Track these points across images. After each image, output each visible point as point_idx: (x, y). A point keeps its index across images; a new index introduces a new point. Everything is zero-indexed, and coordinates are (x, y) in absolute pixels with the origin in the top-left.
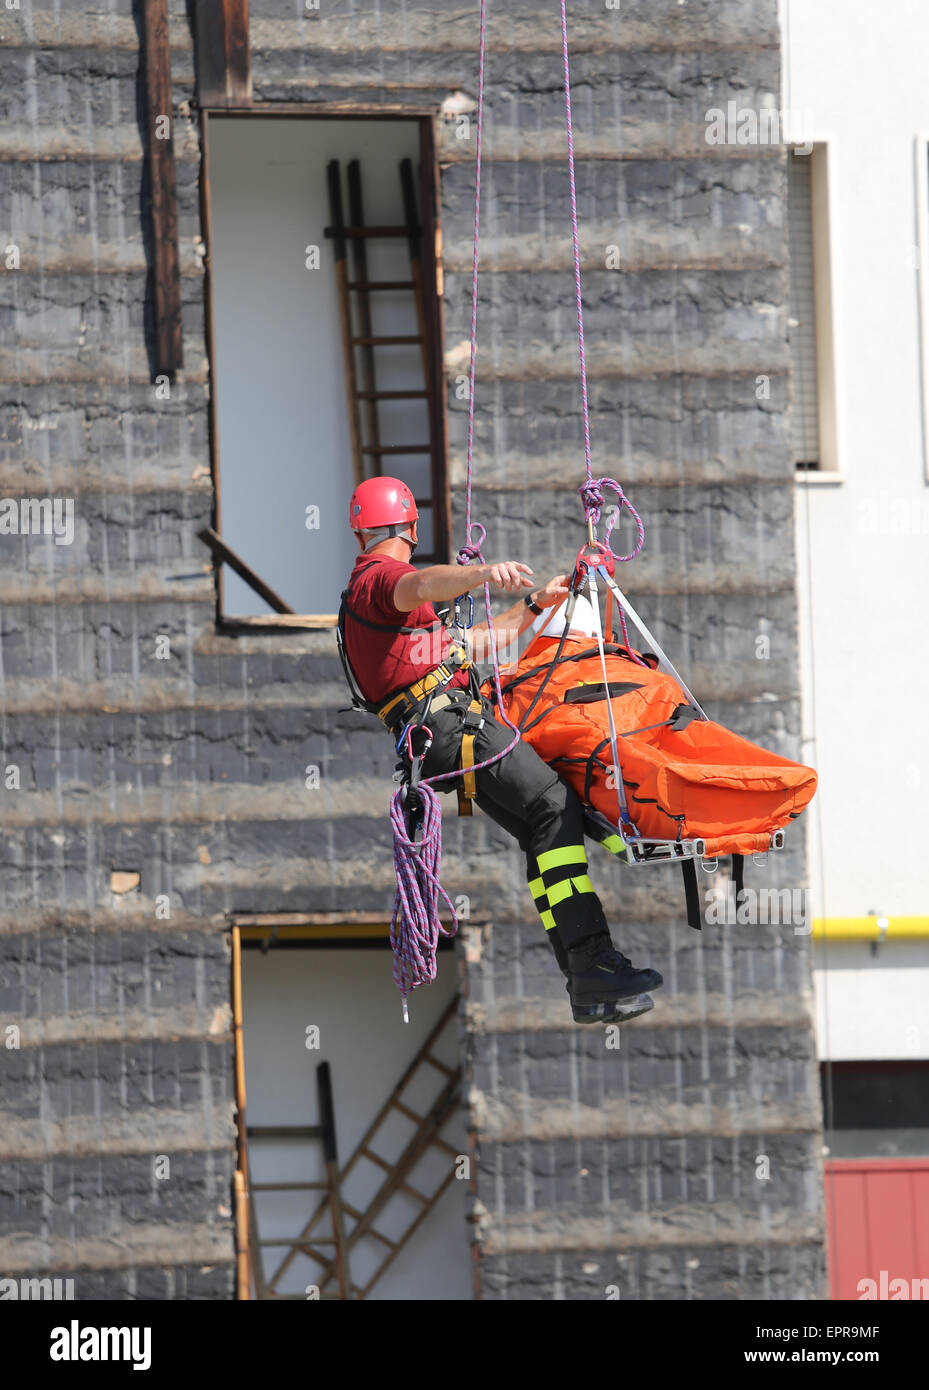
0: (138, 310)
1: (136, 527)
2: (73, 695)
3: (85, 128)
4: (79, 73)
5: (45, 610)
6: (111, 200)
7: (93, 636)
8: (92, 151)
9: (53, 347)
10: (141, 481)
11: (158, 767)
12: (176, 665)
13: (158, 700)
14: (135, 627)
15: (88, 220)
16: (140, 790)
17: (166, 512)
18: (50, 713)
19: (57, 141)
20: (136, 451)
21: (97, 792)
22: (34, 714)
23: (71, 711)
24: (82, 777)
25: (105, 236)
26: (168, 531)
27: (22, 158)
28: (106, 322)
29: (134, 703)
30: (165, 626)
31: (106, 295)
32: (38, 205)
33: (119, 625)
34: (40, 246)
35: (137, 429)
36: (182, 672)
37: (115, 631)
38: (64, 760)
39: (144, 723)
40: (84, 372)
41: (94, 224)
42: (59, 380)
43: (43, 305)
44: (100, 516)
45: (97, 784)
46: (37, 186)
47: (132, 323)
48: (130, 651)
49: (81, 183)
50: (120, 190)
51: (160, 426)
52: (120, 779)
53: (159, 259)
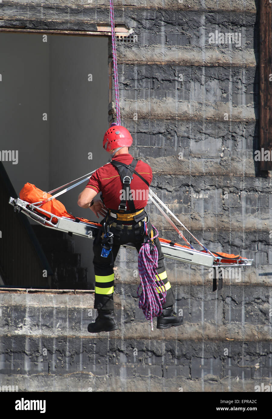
0: (251, 140)
1: (246, 248)
2: (211, 331)
3: (228, 50)
4: (226, 24)
5: (199, 288)
6: (240, 86)
7: (222, 302)
8: (231, 62)
9: (208, 157)
10: (249, 226)
11: (253, 369)
12: (263, 318)
13: (254, 335)
14: (243, 299)
15: (228, 96)
16: (243, 381)
17: (261, 241)
18: (200, 340)
19: (214, 57)
20: (247, 210)
21: (221, 381)
22: (191, 340)
23: (210, 339)
24: (214, 373)
25: (236, 104)
26: (261, 251)
27: (196, 64)
28: (235, 146)
29: (241, 336)
30: (259, 299)
31: (235, 133)
32: (203, 88)
33: (235, 297)
34: (204, 108)
35: (248, 199)
36: (266, 322)
37: (233, 300)
38: (206, 364)
39: (247, 347)
40: (223, 170)
41: (230, 97)
42: (210, 174)
43: (204, 136)
44: (228, 242)
45: (222, 377)
46: (203, 78)
47: (248, 147)
48: (241, 310)
49: (225, 77)
50: (244, 82)
51: (259, 198)
52: (234, 375)
53: (262, 116)
